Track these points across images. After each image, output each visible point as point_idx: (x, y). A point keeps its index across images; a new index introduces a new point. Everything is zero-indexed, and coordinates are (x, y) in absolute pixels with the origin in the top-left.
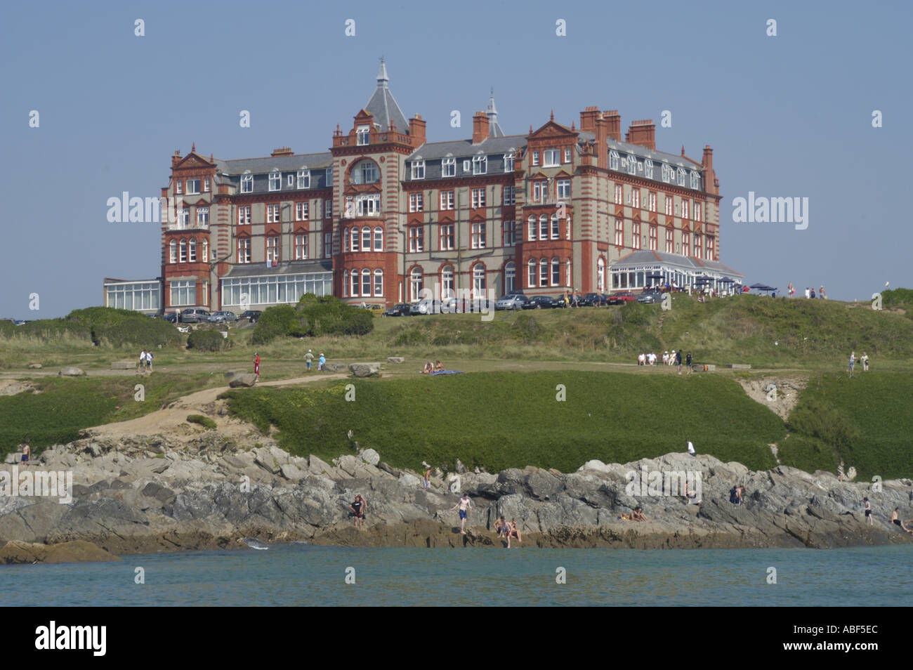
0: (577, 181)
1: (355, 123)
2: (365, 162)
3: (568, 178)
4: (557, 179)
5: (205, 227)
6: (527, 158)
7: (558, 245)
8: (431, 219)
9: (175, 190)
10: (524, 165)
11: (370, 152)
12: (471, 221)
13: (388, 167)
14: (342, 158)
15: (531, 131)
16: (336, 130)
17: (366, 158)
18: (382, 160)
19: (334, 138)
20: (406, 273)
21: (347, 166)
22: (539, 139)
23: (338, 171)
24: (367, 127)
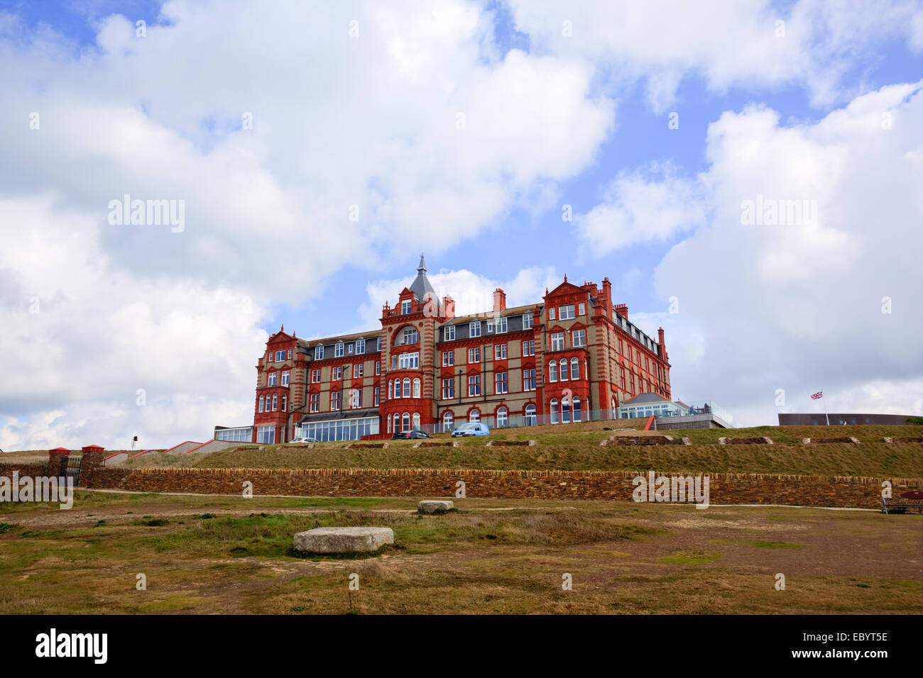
0: (592, 331)
1: (400, 298)
2: (408, 329)
3: (583, 327)
4: (573, 329)
5: (286, 386)
6: (545, 314)
7: (578, 384)
8: (461, 371)
9: (268, 359)
10: (542, 320)
11: (411, 319)
12: (495, 371)
13: (426, 330)
14: (389, 326)
15: (547, 292)
16: (385, 305)
17: (408, 325)
18: (421, 325)
19: (383, 311)
20: (440, 416)
21: (393, 332)
22: (554, 297)
23: (385, 336)
24: (410, 301)
